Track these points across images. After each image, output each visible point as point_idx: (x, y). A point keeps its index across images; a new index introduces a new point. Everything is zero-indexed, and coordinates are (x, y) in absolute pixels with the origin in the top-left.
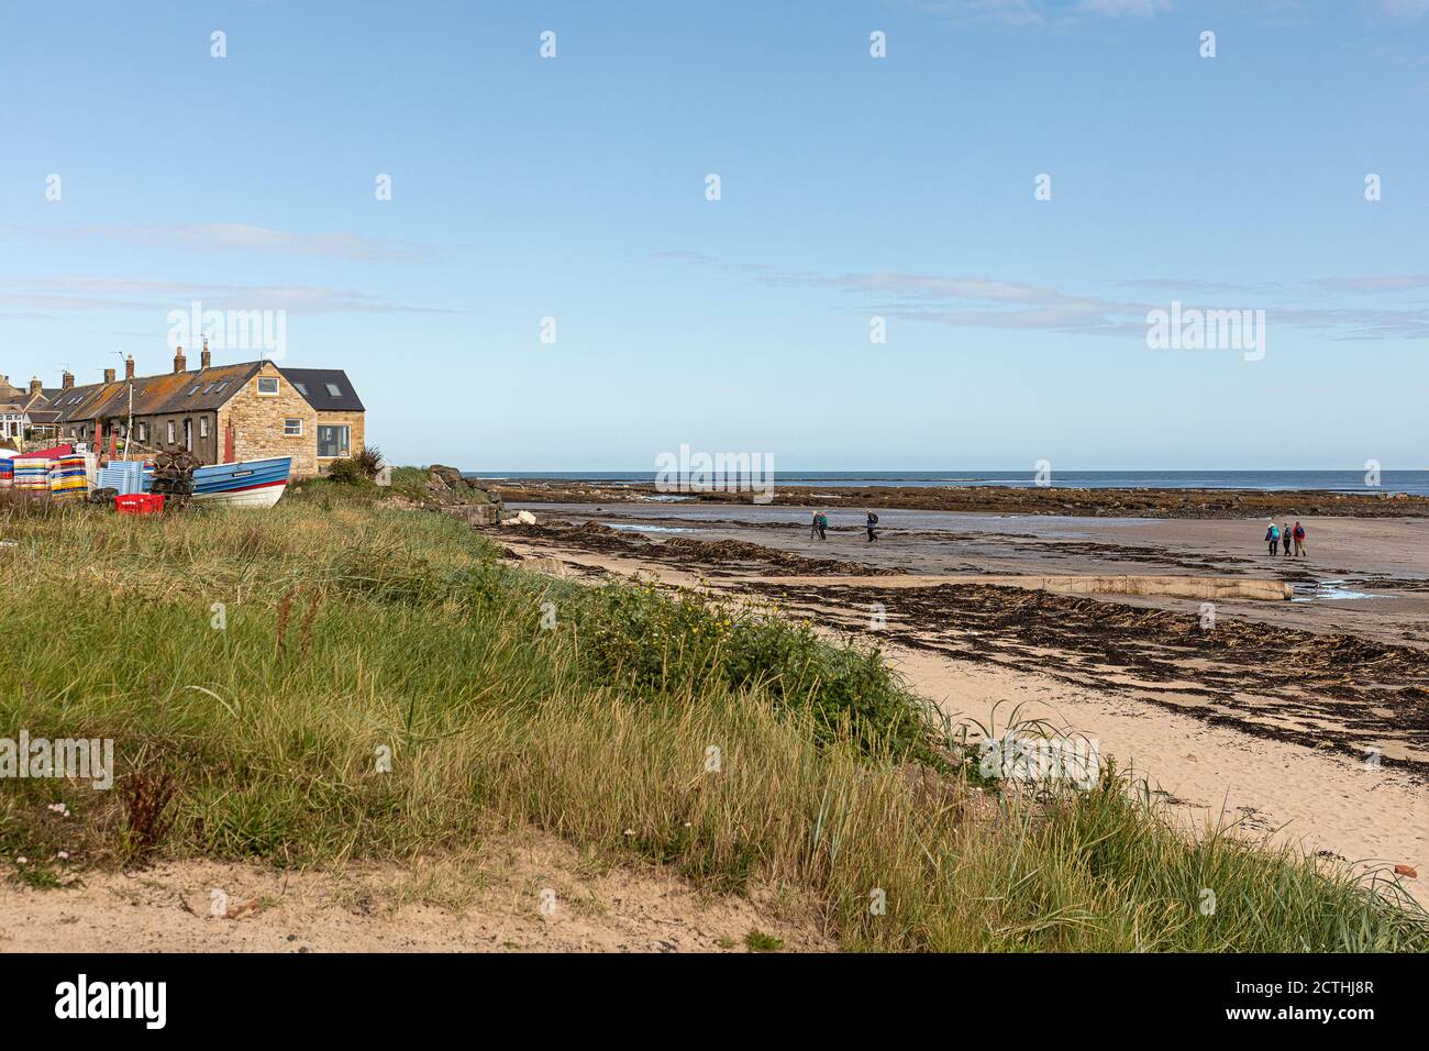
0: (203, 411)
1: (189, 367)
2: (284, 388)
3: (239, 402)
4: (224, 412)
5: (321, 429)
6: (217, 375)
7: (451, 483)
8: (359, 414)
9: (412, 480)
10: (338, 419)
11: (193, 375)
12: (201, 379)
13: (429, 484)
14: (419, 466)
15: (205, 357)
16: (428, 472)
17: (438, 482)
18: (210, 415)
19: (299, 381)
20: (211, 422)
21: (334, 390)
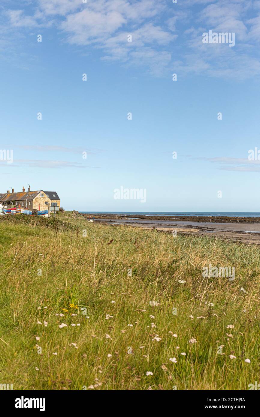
0: (30, 200)
1: (26, 191)
2: (45, 196)
3: (37, 198)
4: (34, 200)
5: (52, 203)
6: (32, 193)
7: (77, 214)
8: (59, 201)
9: (69, 214)
10: (55, 201)
11: (27, 193)
12: (28, 194)
13: (72, 214)
14: (70, 210)
15: (29, 189)
16: (72, 212)
17: (74, 214)
18: (31, 201)
19: (47, 194)
20: (31, 202)
21: (54, 196)
